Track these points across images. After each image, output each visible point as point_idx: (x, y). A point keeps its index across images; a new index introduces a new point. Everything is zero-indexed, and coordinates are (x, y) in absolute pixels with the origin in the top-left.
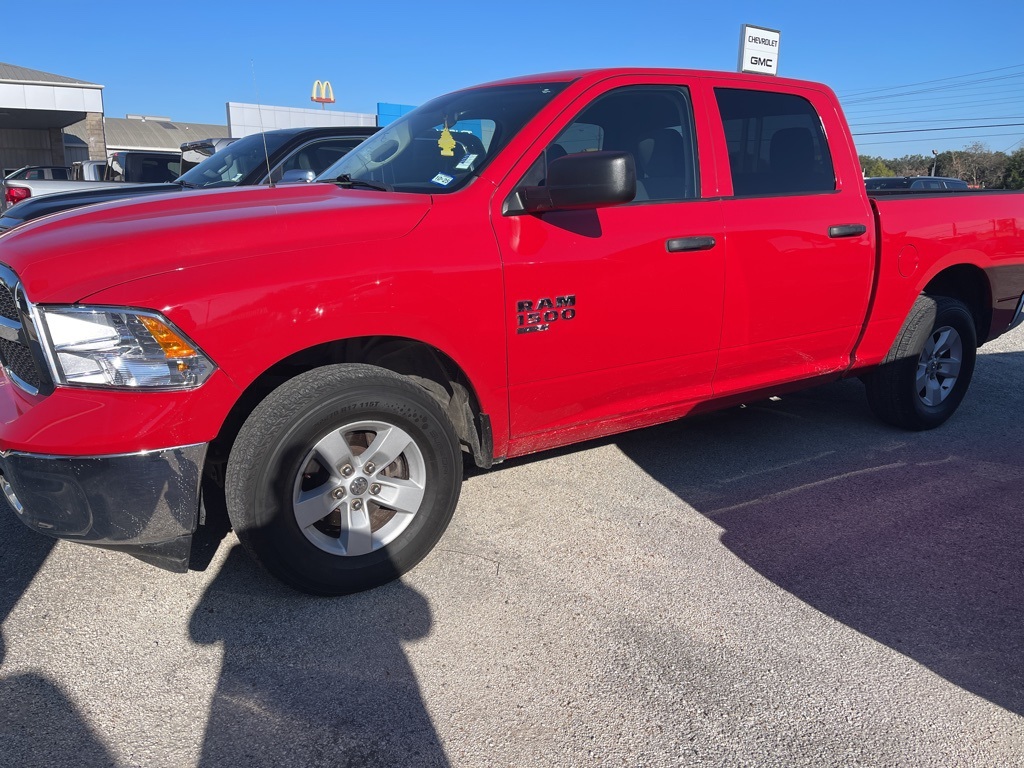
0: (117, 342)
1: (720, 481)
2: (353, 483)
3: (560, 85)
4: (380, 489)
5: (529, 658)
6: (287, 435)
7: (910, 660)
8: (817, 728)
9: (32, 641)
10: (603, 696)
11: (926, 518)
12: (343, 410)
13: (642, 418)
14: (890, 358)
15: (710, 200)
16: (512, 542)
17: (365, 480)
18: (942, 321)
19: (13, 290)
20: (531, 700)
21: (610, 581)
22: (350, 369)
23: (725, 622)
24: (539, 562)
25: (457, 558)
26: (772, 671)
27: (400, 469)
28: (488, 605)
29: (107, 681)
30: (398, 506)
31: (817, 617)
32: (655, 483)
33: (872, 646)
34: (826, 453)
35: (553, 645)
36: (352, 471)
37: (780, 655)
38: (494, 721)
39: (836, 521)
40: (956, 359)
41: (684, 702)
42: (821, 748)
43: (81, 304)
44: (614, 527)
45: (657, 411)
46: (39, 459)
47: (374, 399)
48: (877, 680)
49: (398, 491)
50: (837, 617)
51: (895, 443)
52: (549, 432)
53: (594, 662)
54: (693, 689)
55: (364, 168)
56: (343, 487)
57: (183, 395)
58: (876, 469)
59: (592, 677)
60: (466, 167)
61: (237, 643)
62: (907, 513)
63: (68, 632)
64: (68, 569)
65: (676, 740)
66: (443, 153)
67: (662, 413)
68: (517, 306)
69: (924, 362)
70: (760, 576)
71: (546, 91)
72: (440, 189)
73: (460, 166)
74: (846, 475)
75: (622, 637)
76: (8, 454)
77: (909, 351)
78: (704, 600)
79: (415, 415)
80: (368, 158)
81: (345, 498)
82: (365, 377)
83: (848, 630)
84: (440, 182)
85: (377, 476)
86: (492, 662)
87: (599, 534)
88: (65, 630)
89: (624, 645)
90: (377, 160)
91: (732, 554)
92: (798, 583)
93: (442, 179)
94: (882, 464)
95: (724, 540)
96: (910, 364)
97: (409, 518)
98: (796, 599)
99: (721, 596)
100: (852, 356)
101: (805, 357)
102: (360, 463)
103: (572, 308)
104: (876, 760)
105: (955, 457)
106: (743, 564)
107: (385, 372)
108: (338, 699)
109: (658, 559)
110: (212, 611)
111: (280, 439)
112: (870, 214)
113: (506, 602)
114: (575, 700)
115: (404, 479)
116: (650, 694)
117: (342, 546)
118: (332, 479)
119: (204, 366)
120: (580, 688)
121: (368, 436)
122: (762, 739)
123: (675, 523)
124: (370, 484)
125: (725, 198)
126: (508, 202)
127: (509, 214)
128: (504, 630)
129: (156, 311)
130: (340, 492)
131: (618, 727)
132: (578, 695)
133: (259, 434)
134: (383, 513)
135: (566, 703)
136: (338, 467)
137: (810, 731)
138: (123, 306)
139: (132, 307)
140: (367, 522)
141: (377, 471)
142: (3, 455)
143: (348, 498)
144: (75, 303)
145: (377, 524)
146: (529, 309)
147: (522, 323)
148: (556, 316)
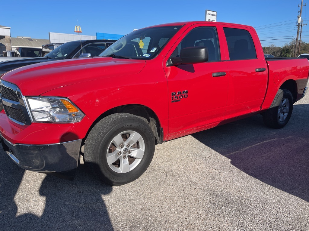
0: (51, 108)
1: (225, 146)
2: (124, 150)
3: (180, 27)
4: (131, 152)
5: (184, 203)
6: (105, 136)
7: (297, 198)
8: (277, 220)
9: (24, 205)
10: (211, 214)
11: (289, 155)
12: (122, 127)
13: (205, 127)
14: (270, 107)
15: (223, 61)
16: (169, 167)
17: (127, 149)
18: (285, 96)
19: (16, 92)
20: (189, 216)
21: (202, 178)
22: (123, 114)
23: (240, 189)
24: (178, 172)
25: (153, 172)
26: (259, 204)
27: (137, 145)
28: (167, 187)
29: (52, 217)
30: (137, 157)
31: (267, 186)
33: (286, 194)
34: (253, 136)
35: (190, 198)
36: (123, 146)
37: (260, 198)
38: (180, 223)
39: (263, 157)
40: (288, 107)
41: (236, 215)
42: (280, 226)
43: (41, 96)
44: (198, 161)
45: (209, 125)
46: (28, 146)
47: (131, 124)
48: (290, 204)
49: (137, 152)
50: (273, 186)
51: (273, 133)
52: (179, 133)
53: (205, 203)
54: (237, 211)
56: (120, 152)
57: (72, 124)
58: (269, 141)
59: (205, 208)
60: (154, 52)
61: (91, 202)
62: (283, 154)
63: (35, 201)
64: (29, 181)
65: (237, 227)
66: (140, 47)
67: (210, 126)
68: (171, 94)
69: (280, 109)
70: (246, 174)
71: (175, 28)
72: (146, 58)
73: (152, 51)
74: (261, 143)
75: (210, 195)
76: (15, 145)
77: (276, 105)
78: (232, 182)
79: (142, 128)
80: (114, 49)
81: (121, 155)
82: (128, 117)
83: (277, 190)
84: (146, 56)
85: (130, 148)
86: (173, 204)
87: (194, 163)
88: (34, 201)
89: (212, 197)
90: (116, 50)
91: (236, 168)
92: (258, 176)
93: (147, 56)
94: (271, 139)
95: (232, 163)
96: (276, 108)
97: (140, 160)
98: (259, 181)
99: (236, 181)
100: (261, 107)
101: (249, 107)
102: (126, 143)
103: (187, 94)
104: (297, 229)
105: (291, 136)
106: (240, 170)
107: (133, 115)
108: (128, 219)
109: (213, 170)
110: (80, 192)
111: (103, 137)
112: (266, 65)
113: (172, 185)
114: (203, 216)
115: (138, 148)
116: (224, 212)
117: (121, 170)
118: (117, 149)
119: (81, 115)
120: (203, 212)
121: (128, 135)
122: (263, 225)
123: (216, 159)
124: (128, 150)
125: (227, 61)
126: (168, 62)
127: (168, 66)
128: (174, 194)
129: (66, 98)
130: (120, 153)
131: (218, 223)
132: (203, 214)
133: (96, 136)
134: (132, 159)
135: (200, 217)
136: (120, 145)
137: (276, 221)
138: (55, 96)
139: (58, 96)
140: (128, 162)
141: (130, 146)
142: (14, 145)
143: (122, 155)
144: (39, 96)
145: (130, 162)
146: (175, 95)
147: (173, 99)
148: (182, 97)
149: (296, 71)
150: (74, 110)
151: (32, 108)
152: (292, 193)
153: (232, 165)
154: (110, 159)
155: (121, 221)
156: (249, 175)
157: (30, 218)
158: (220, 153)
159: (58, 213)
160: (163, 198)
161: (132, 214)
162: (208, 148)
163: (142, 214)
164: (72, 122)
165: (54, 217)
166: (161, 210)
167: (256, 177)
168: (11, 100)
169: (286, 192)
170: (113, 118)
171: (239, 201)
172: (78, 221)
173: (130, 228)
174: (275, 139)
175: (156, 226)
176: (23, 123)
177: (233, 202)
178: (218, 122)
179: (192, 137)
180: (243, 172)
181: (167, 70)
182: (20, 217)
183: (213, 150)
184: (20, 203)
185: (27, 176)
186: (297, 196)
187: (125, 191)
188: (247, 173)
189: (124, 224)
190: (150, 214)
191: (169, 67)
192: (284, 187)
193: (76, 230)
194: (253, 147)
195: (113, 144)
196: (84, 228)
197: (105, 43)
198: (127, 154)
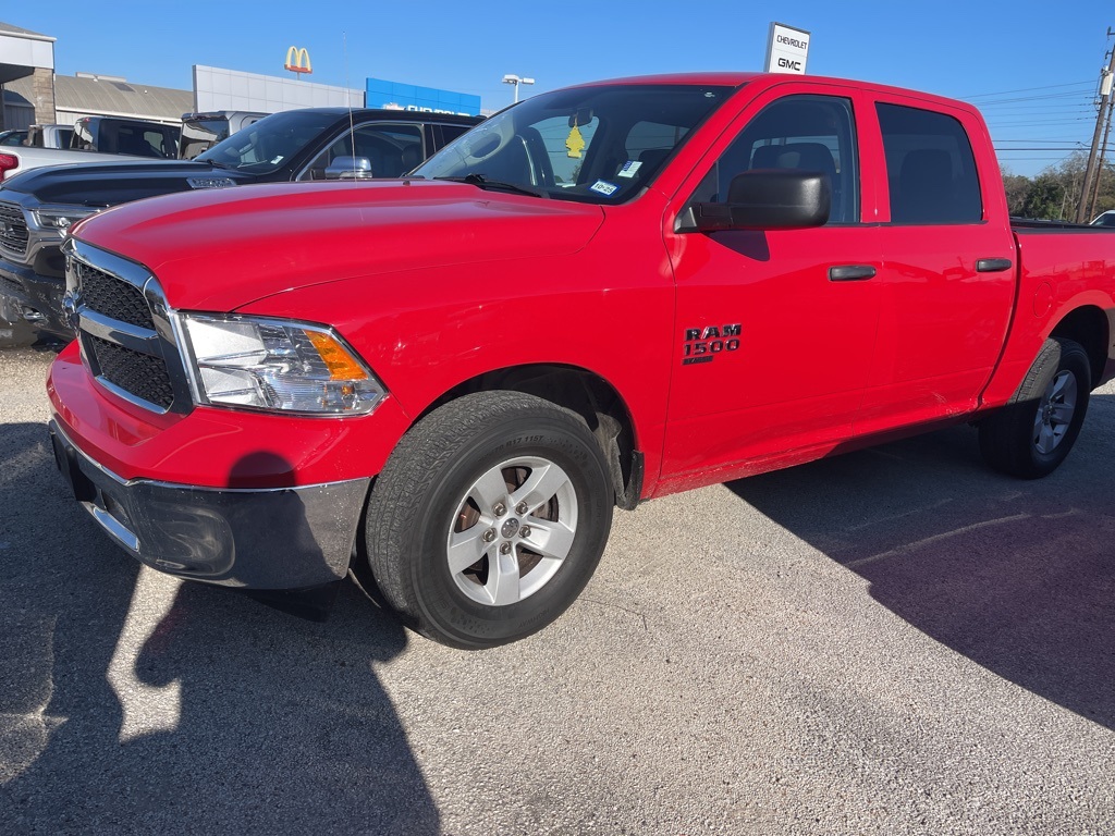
0: (262, 358)
1: (846, 529)
2: (505, 525)
3: (726, 90)
4: (529, 532)
5: (717, 727)
6: (451, 470)
7: (1110, 732)
8: (1045, 808)
10: (811, 771)
11: (1072, 577)
12: (509, 444)
13: (785, 459)
14: (1010, 401)
15: (869, 225)
16: (650, 593)
17: (516, 521)
18: (1066, 363)
19: (141, 289)
20: (735, 775)
22: (512, 397)
23: (906, 690)
24: (687, 617)
25: (595, 608)
26: (979, 746)
27: (552, 511)
28: (649, 664)
29: (253, 746)
30: (549, 552)
31: (1003, 686)
32: (779, 528)
33: (1069, 718)
34: (944, 501)
35: (736, 712)
36: (505, 511)
37: (979, 727)
38: (704, 799)
40: (1069, 405)
41: (900, 780)
43: (237, 314)
44: (753, 578)
45: (799, 453)
47: (538, 433)
48: (1085, 754)
49: (548, 535)
50: (1023, 685)
51: (1013, 492)
52: (696, 474)
53: (787, 733)
54: (904, 767)
55: (462, 163)
56: (494, 529)
58: (1002, 520)
59: (791, 750)
60: (631, 176)
62: (1051, 571)
65: (906, 823)
66: (570, 154)
67: (803, 455)
68: (685, 334)
69: (1043, 407)
70: (927, 637)
71: (709, 95)
72: (599, 198)
73: (622, 174)
74: (974, 526)
75: (806, 704)
76: (133, 483)
77: (1032, 395)
78: (878, 663)
80: (467, 152)
81: (496, 540)
82: (530, 408)
83: (1039, 700)
84: (601, 190)
85: (528, 518)
87: (739, 585)
89: (812, 713)
90: (477, 155)
91: (889, 612)
92: (969, 646)
93: (606, 188)
94: (1006, 515)
95: (874, 592)
96: (1031, 406)
97: (557, 564)
98: (975, 665)
99: (894, 660)
100: (980, 399)
101: (939, 397)
102: (514, 501)
103: (737, 338)
105: (1076, 510)
106: (904, 623)
107: (546, 403)
108: (522, 771)
109: (810, 616)
110: (343, 664)
111: (443, 475)
112: (1012, 247)
113: (668, 661)
114: (783, 776)
115: (551, 520)
116: (860, 770)
117: (489, 594)
118: (482, 519)
119: (374, 391)
120: (784, 763)
121: (522, 473)
122: (995, 822)
123: (816, 575)
124: (521, 526)
125: (883, 224)
126: (682, 217)
127: (680, 231)
128: (677, 694)
129: (327, 326)
130: (490, 535)
131: (840, 808)
132: (784, 770)
133: (418, 468)
134: (529, 558)
135: (774, 779)
136: (493, 506)
137: (1039, 812)
138: (287, 318)
139: (297, 320)
140: (516, 567)
141: (529, 512)
142: (128, 483)
143: (498, 540)
144: (231, 312)
145: (525, 569)
146: (698, 337)
147: (688, 353)
148: (721, 347)
149: (1100, 273)
150: (351, 372)
151: (201, 355)
152: (1091, 715)
153: (873, 601)
154: (460, 553)
155: (498, 778)
156: (938, 639)
157: (175, 746)
158: (830, 556)
159: (271, 733)
160: (637, 705)
161: (535, 756)
162: (787, 532)
163: (568, 757)
164: (337, 415)
165: (260, 748)
166: (636, 748)
167: (962, 650)
168: (108, 315)
169: (1071, 710)
170: (477, 409)
171: (908, 733)
172: (347, 766)
173: (531, 802)
174: (1021, 517)
175: (622, 802)
176: (159, 404)
177: (887, 736)
178: (829, 442)
179: (727, 490)
180: (917, 631)
181: (670, 245)
182: (139, 740)
183: (803, 542)
184: (131, 691)
185: (149, 594)
186: (1107, 727)
187: (503, 669)
188: (930, 633)
189: (509, 790)
190: (597, 760)
191: (682, 236)
192: (1062, 693)
193: (340, 797)
194: (946, 539)
195: (470, 501)
196: (371, 793)
197: (421, 126)
198: (517, 540)
